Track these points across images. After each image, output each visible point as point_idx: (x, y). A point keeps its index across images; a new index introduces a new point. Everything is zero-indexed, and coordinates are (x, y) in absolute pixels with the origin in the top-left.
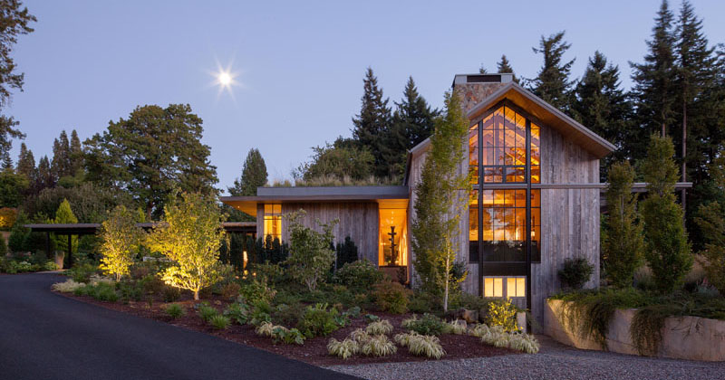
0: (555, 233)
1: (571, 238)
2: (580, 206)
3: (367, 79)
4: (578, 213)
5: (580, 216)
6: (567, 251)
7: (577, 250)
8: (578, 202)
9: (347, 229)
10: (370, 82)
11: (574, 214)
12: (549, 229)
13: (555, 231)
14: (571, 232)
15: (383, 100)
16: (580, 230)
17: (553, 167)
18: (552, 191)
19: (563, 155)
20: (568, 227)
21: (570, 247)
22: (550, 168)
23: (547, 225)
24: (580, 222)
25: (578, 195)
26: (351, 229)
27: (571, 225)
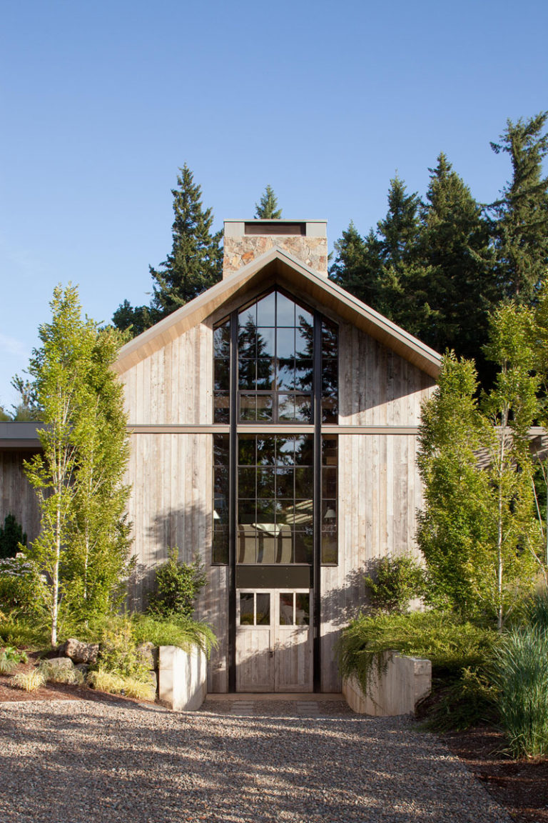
0: (362, 513)
1: (390, 522)
2: (407, 465)
3: (180, 189)
4: (403, 477)
5: (406, 484)
6: (384, 545)
7: (401, 543)
8: (403, 459)
9: (17, 502)
10: (186, 196)
11: (397, 479)
12: (353, 506)
13: (362, 510)
14: (390, 512)
15: (212, 231)
16: (405, 508)
17: (360, 396)
18: (358, 439)
19: (377, 374)
20: (386, 501)
21: (390, 538)
22: (355, 397)
23: (349, 498)
24: (405, 493)
25: (403, 447)
26: (23, 501)
27: (390, 498)
